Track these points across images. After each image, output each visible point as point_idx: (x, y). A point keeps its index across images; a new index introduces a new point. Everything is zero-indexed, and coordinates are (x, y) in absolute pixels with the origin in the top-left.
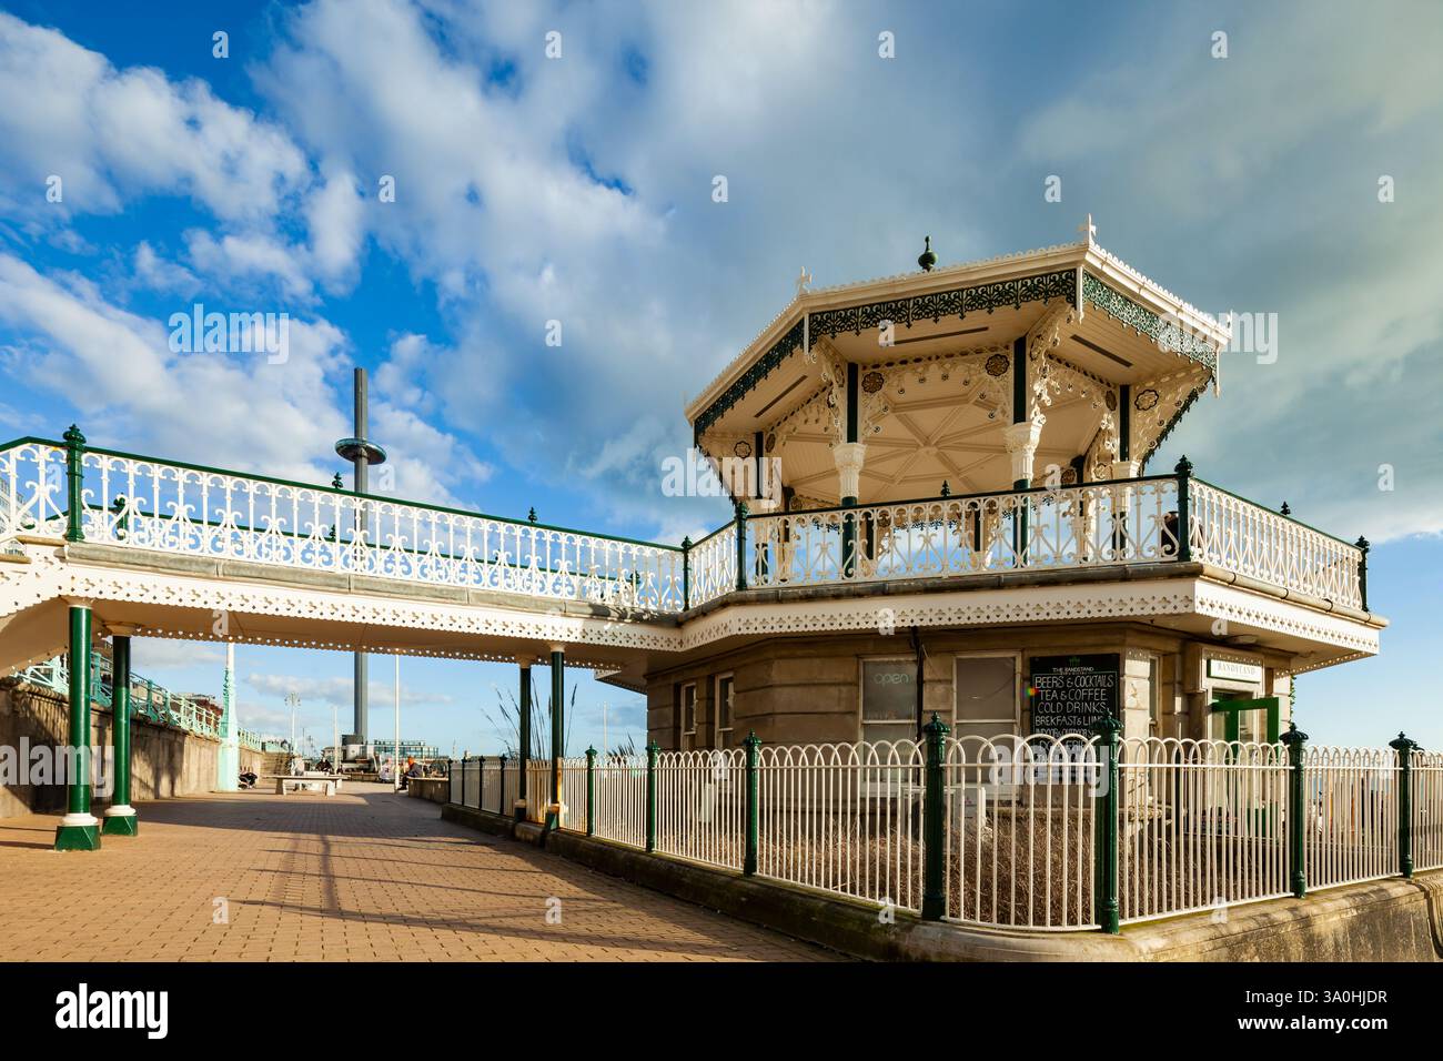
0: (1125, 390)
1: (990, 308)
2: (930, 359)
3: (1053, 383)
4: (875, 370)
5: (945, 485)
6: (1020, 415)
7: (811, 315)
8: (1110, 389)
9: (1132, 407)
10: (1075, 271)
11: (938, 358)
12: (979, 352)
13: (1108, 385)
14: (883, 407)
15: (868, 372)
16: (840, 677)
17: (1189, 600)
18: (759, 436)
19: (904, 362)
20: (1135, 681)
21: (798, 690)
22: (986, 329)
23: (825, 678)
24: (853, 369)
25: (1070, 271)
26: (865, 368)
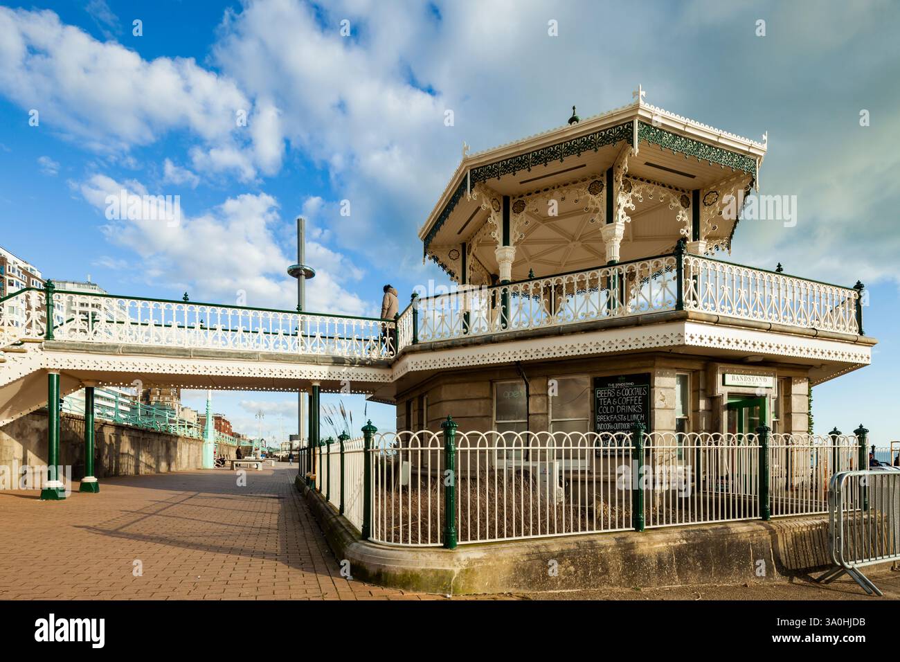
0: (696, 194)
1: (579, 153)
2: (554, 188)
3: (636, 195)
4: (520, 199)
5: (531, 272)
6: (610, 219)
7: (471, 170)
8: (684, 194)
9: (701, 204)
10: (632, 122)
11: (559, 187)
12: (584, 180)
13: (683, 191)
14: (525, 221)
15: (516, 200)
16: (480, 394)
17: (681, 336)
18: (464, 245)
19: (538, 192)
20: (663, 391)
21: (457, 403)
22: (585, 165)
23: (472, 395)
24: (506, 200)
25: (630, 123)
26: (514, 198)
